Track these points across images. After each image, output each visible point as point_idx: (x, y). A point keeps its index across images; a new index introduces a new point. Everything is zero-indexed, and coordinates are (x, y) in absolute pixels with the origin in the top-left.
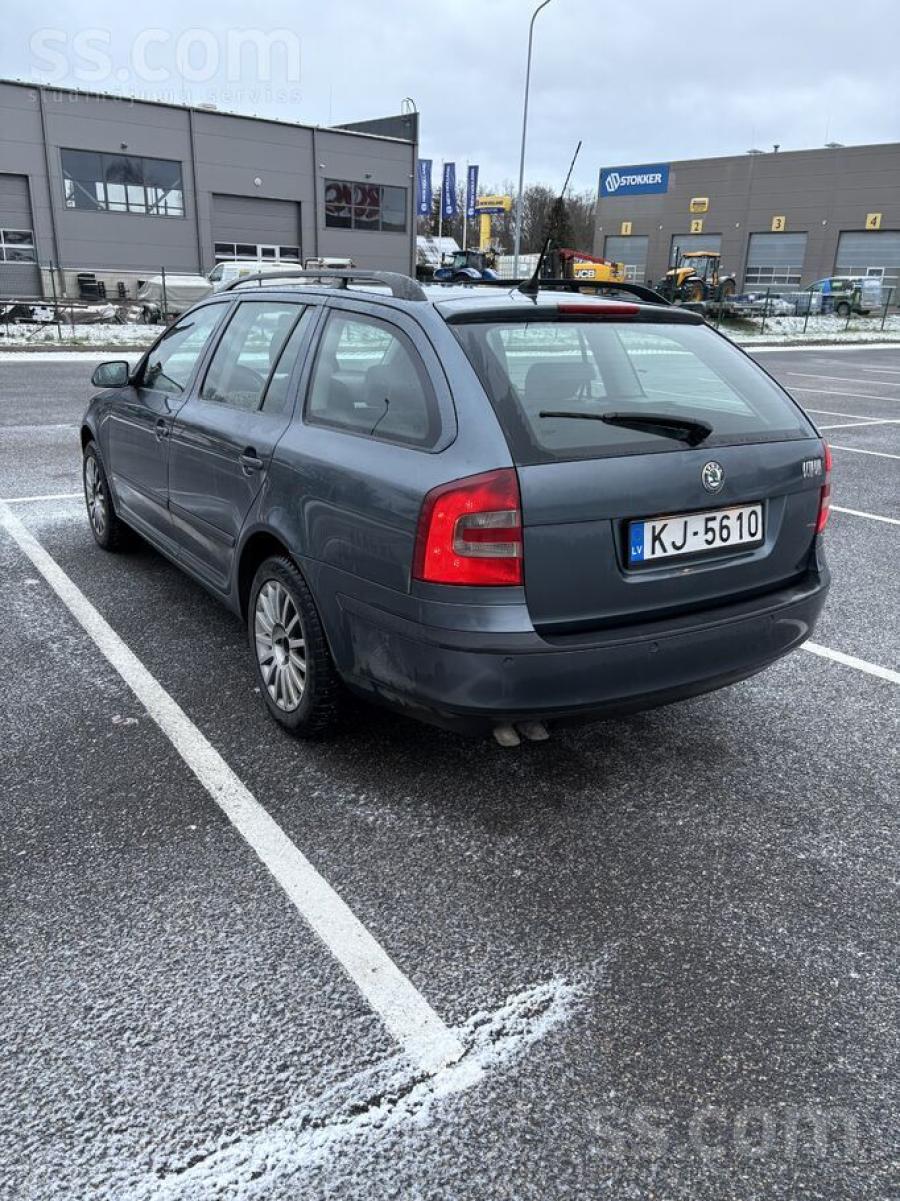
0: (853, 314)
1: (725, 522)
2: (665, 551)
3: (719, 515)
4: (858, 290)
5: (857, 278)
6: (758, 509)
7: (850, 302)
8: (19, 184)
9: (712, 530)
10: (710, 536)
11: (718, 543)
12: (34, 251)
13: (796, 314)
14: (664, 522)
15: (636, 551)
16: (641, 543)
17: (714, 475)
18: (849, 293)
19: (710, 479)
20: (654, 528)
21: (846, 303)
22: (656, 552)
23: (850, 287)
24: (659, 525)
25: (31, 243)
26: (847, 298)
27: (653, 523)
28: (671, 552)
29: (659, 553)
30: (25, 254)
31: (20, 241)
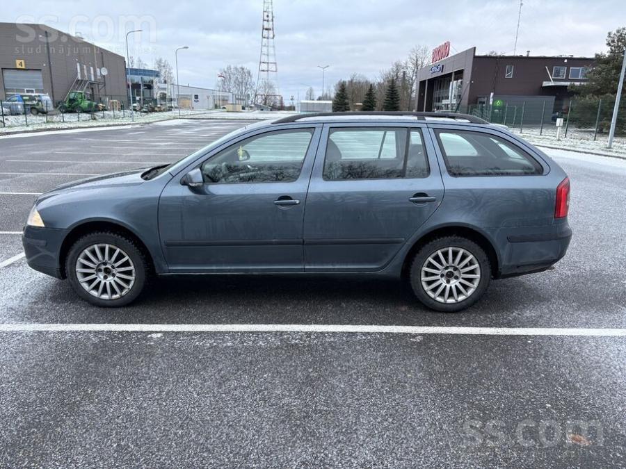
0: (40, 114)
4: (39, 101)
5: (37, 94)
7: (37, 107)
13: (12, 115)
18: (35, 102)
21: (35, 108)
23: (35, 100)
26: (34, 105)
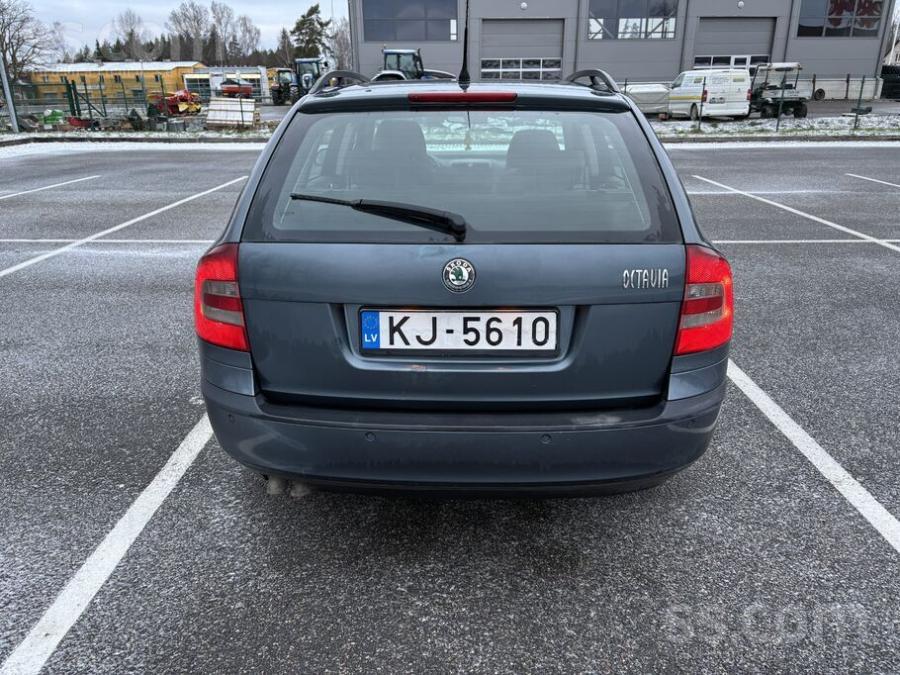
1: (494, 325)
2: (407, 343)
3: (485, 317)
6: (551, 317)
8: (557, 26)
9: (475, 331)
10: (471, 337)
11: (483, 345)
12: (561, 72)
14: (407, 315)
15: (369, 338)
16: (377, 331)
17: (459, 274)
19: (452, 277)
20: (391, 319)
22: (395, 342)
24: (398, 317)
25: (559, 67)
27: (391, 314)
28: (415, 345)
29: (399, 344)
30: (554, 75)
31: (552, 66)
